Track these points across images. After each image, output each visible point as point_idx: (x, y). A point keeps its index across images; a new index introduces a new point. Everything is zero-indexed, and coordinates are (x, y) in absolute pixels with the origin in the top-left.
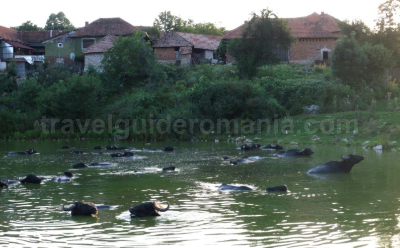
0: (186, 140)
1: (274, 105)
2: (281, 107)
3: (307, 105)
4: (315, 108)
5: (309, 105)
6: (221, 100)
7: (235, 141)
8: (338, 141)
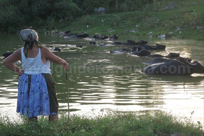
0: (13, 33)
1: (75, 8)
2: (79, 9)
3: (96, 8)
4: (102, 10)
5: (98, 7)
6: (36, 4)
7: (51, 33)
8: (128, 32)
